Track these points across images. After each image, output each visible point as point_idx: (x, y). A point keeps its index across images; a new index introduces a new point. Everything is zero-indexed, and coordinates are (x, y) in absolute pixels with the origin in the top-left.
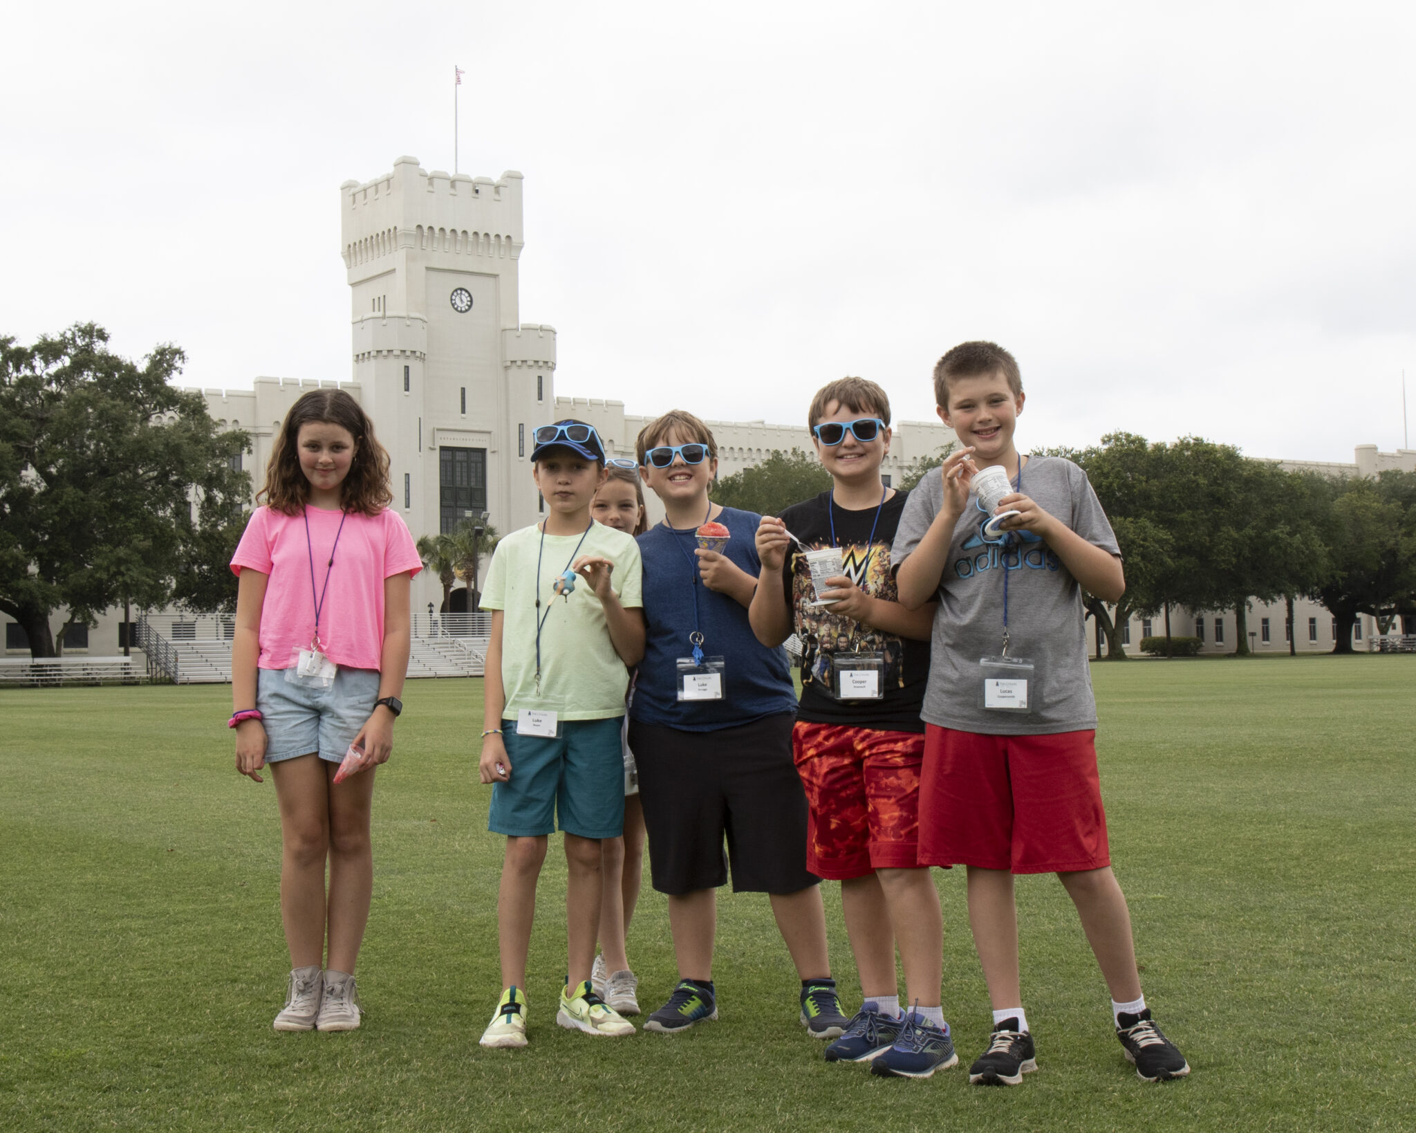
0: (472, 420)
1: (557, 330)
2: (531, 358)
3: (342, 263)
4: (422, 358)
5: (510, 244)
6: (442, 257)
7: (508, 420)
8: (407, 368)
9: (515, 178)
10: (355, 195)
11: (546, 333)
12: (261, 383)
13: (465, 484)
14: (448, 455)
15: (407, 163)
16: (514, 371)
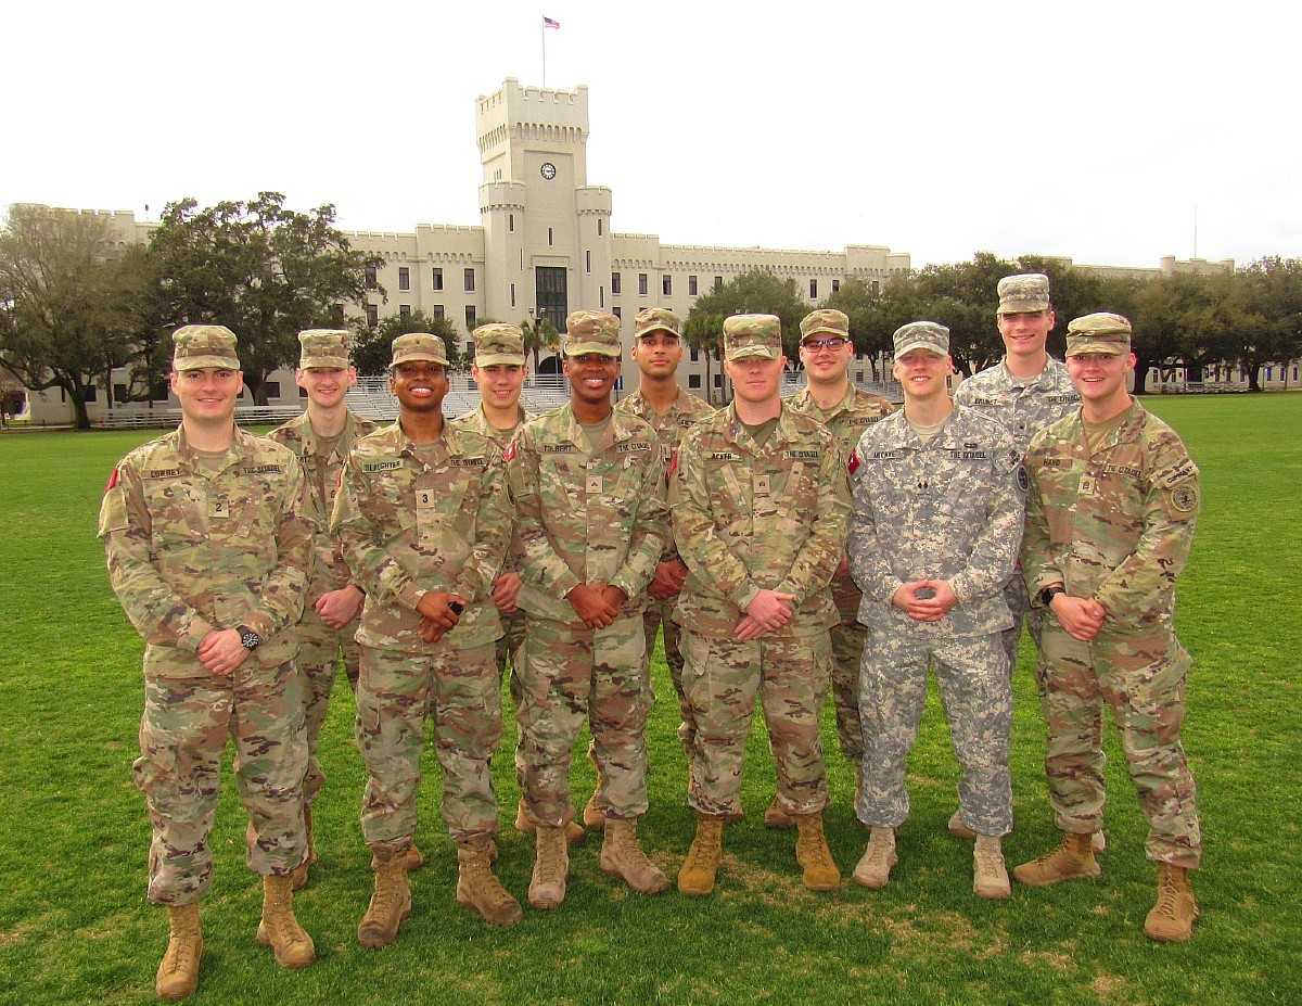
0: (556, 249)
1: (612, 189)
2: (592, 207)
3: (477, 150)
4: (522, 209)
5: (579, 134)
6: (534, 144)
7: (580, 249)
8: (511, 216)
9: (584, 90)
10: (483, 102)
11: (605, 192)
12: (421, 228)
13: (553, 289)
14: (541, 272)
15: (510, 82)
16: (583, 218)
